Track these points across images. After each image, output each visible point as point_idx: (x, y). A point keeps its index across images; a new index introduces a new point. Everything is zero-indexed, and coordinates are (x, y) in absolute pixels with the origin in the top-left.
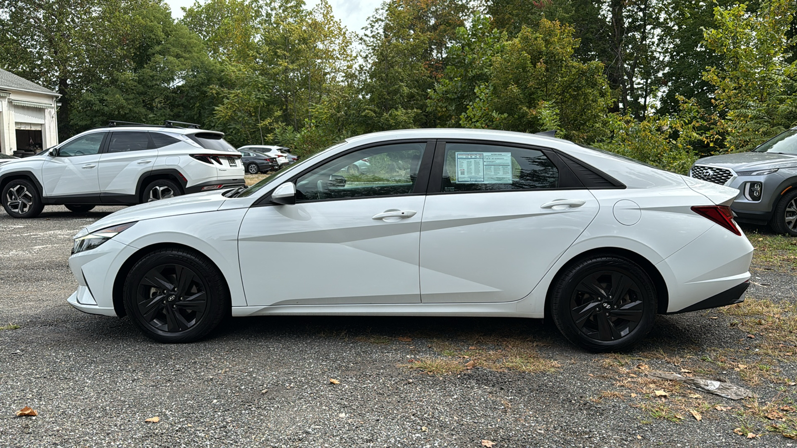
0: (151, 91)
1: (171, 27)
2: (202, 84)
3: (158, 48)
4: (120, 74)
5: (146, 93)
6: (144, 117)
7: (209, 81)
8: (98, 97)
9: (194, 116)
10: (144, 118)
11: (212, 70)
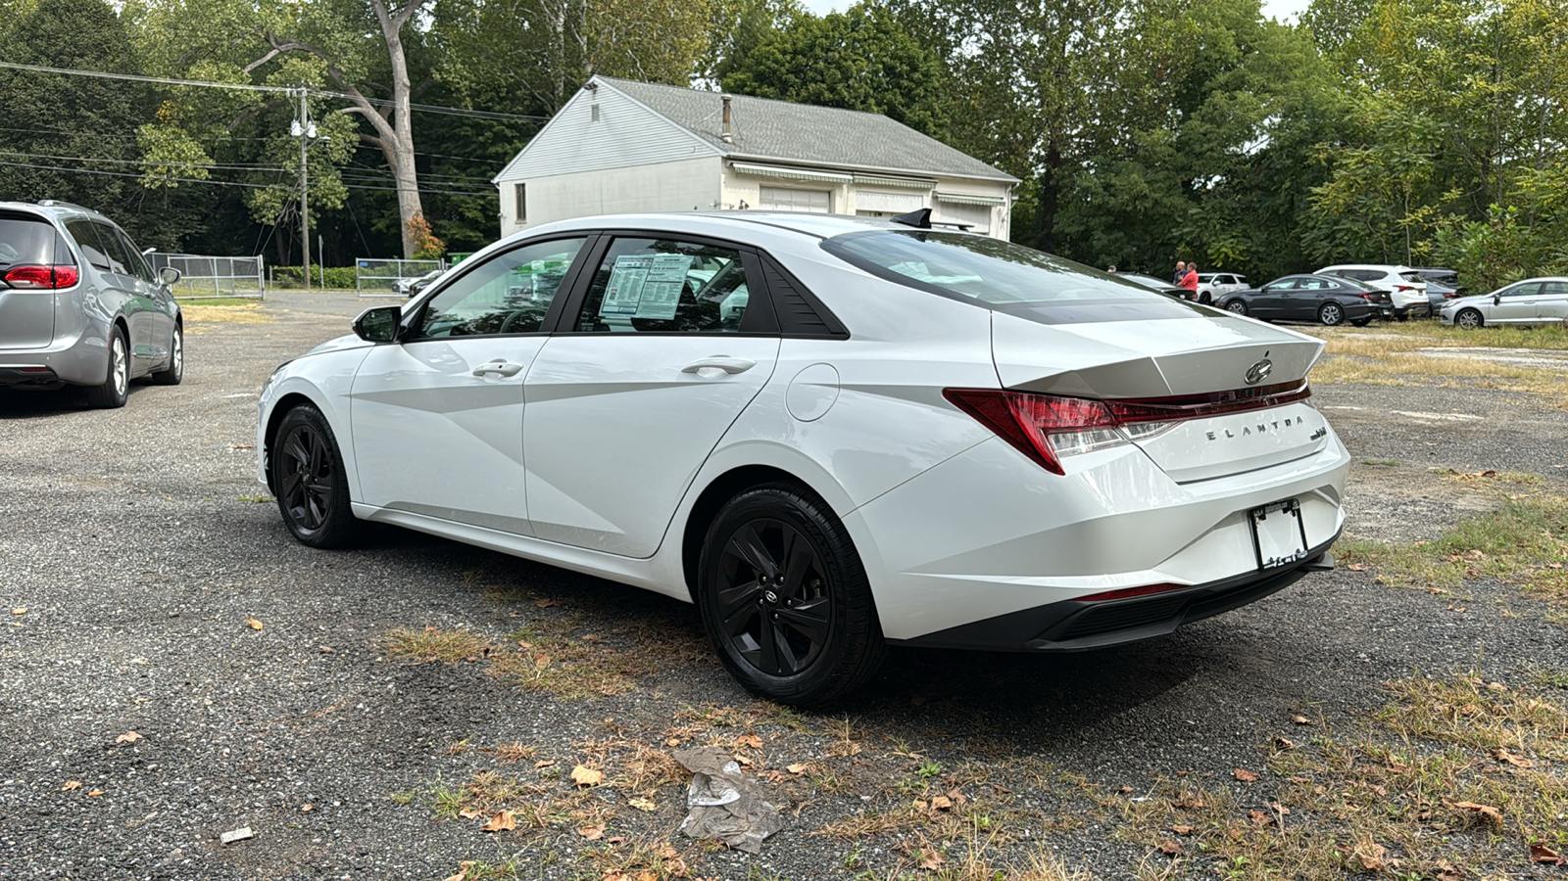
0: (1200, 162)
1: (1256, 32)
2: (1302, 142)
3: (1222, 78)
4: (1145, 134)
5: (1191, 166)
6: (1181, 213)
7: (1317, 134)
8: (1102, 181)
9: (1278, 209)
10: (1179, 216)
11: (1325, 111)
